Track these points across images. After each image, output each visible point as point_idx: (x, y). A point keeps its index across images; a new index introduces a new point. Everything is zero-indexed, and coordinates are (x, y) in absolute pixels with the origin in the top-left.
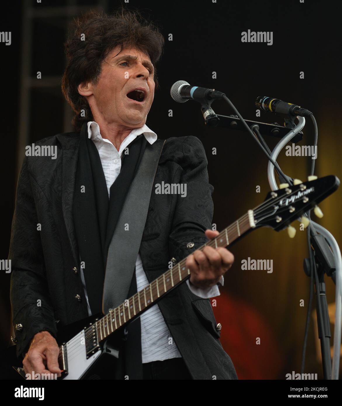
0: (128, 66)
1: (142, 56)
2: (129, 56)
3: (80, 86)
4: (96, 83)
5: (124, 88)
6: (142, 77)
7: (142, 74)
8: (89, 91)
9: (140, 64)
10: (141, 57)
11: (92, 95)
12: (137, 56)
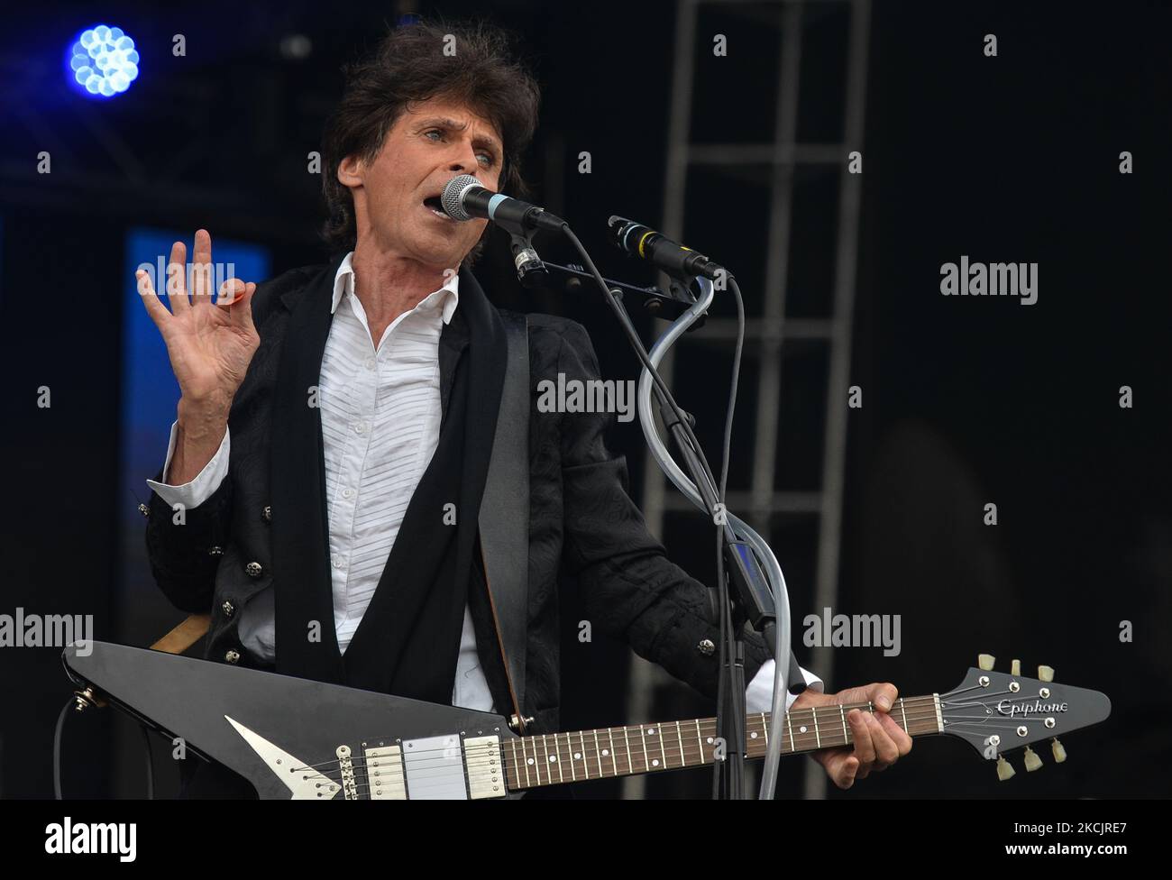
0: (443, 141)
1: (476, 125)
2: (448, 121)
3: (344, 162)
4: (370, 164)
5: (421, 186)
6: (460, 171)
7: (462, 165)
8: (357, 176)
9: (467, 142)
10: (474, 127)
11: (361, 186)
12: (464, 123)
